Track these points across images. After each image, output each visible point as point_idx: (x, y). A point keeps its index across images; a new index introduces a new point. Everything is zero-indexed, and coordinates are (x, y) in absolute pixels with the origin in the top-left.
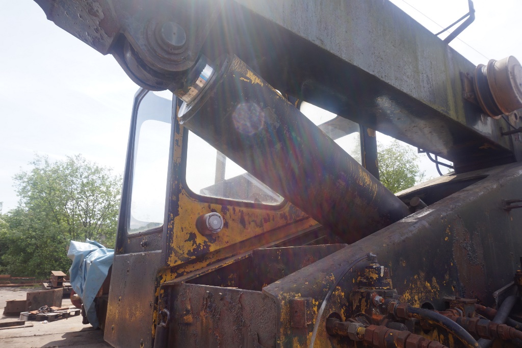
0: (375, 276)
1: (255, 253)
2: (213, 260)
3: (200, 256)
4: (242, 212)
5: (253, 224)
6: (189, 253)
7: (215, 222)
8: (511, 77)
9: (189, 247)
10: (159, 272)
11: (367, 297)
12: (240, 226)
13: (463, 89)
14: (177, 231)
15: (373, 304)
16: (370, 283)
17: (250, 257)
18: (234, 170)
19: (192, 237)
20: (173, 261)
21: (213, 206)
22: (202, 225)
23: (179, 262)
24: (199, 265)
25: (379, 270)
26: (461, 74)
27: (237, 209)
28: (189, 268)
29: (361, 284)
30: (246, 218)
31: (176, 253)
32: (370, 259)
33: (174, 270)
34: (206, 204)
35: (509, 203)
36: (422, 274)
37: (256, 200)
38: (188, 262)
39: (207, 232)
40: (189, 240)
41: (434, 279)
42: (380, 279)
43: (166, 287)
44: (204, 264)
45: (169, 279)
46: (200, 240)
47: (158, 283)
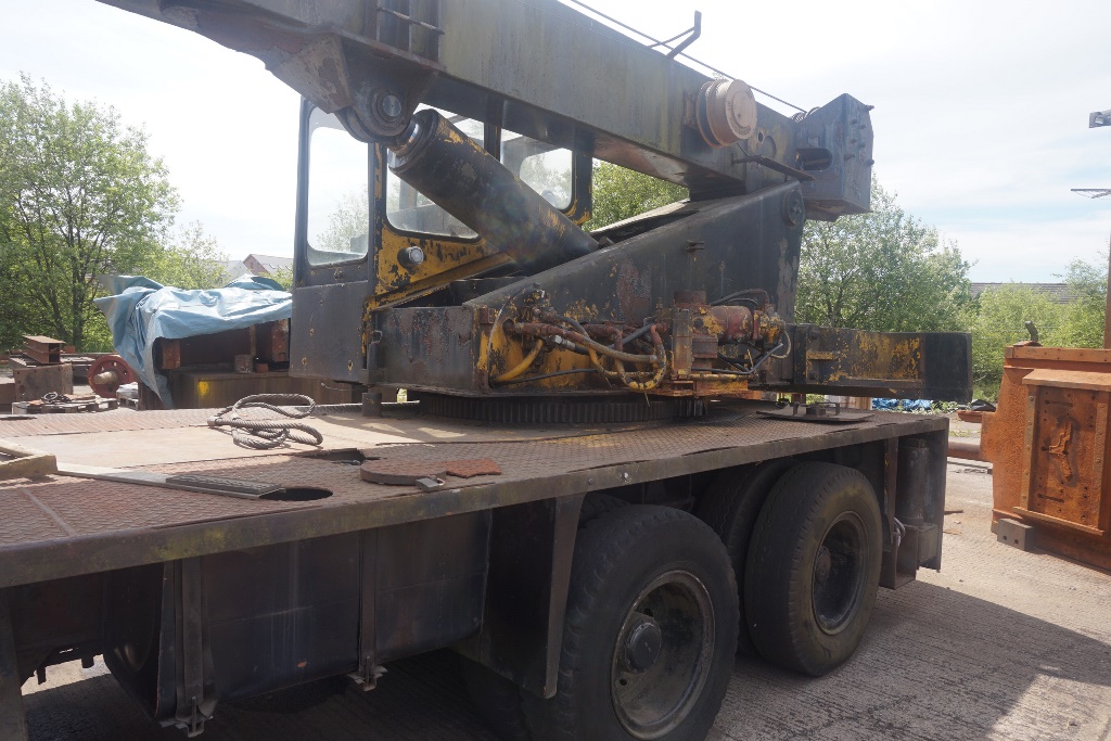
0: (538, 298)
1: (453, 284)
2: (411, 291)
3: (402, 286)
4: (439, 246)
5: (449, 257)
6: (393, 283)
7: (417, 256)
8: (727, 108)
9: (392, 277)
10: (366, 299)
11: (531, 310)
12: (438, 259)
13: (684, 114)
14: (381, 263)
15: (534, 314)
16: (535, 302)
17: (447, 288)
18: (424, 202)
19: (395, 269)
20: (380, 290)
21: (412, 239)
22: (404, 259)
23: (385, 291)
24: (399, 295)
25: (540, 294)
26: (685, 94)
27: (435, 242)
28: (391, 298)
29: (528, 303)
30: (443, 251)
31: (382, 282)
32: (536, 286)
33: (378, 298)
34: (406, 238)
35: (693, 245)
36: (583, 301)
37: (453, 233)
38: (393, 292)
39: (409, 265)
40: (392, 271)
41: (594, 306)
42: (540, 299)
43: (373, 313)
44: (404, 294)
45: (374, 306)
46: (402, 271)
47: (365, 310)
